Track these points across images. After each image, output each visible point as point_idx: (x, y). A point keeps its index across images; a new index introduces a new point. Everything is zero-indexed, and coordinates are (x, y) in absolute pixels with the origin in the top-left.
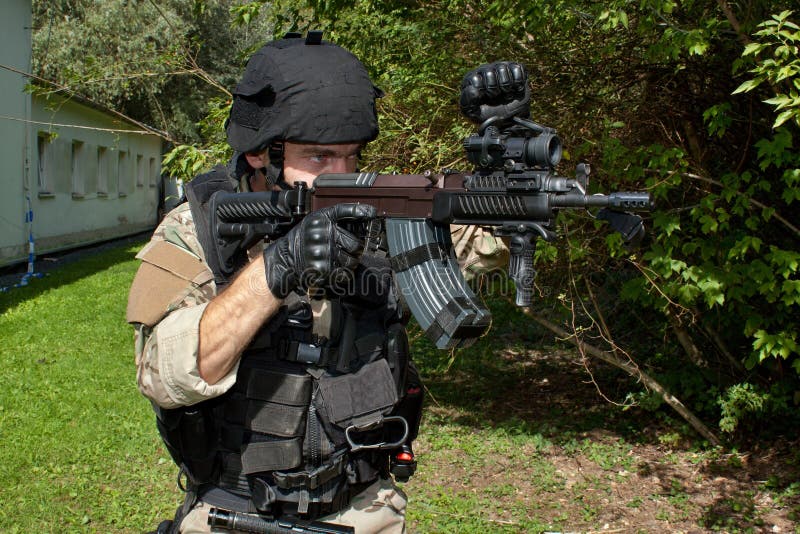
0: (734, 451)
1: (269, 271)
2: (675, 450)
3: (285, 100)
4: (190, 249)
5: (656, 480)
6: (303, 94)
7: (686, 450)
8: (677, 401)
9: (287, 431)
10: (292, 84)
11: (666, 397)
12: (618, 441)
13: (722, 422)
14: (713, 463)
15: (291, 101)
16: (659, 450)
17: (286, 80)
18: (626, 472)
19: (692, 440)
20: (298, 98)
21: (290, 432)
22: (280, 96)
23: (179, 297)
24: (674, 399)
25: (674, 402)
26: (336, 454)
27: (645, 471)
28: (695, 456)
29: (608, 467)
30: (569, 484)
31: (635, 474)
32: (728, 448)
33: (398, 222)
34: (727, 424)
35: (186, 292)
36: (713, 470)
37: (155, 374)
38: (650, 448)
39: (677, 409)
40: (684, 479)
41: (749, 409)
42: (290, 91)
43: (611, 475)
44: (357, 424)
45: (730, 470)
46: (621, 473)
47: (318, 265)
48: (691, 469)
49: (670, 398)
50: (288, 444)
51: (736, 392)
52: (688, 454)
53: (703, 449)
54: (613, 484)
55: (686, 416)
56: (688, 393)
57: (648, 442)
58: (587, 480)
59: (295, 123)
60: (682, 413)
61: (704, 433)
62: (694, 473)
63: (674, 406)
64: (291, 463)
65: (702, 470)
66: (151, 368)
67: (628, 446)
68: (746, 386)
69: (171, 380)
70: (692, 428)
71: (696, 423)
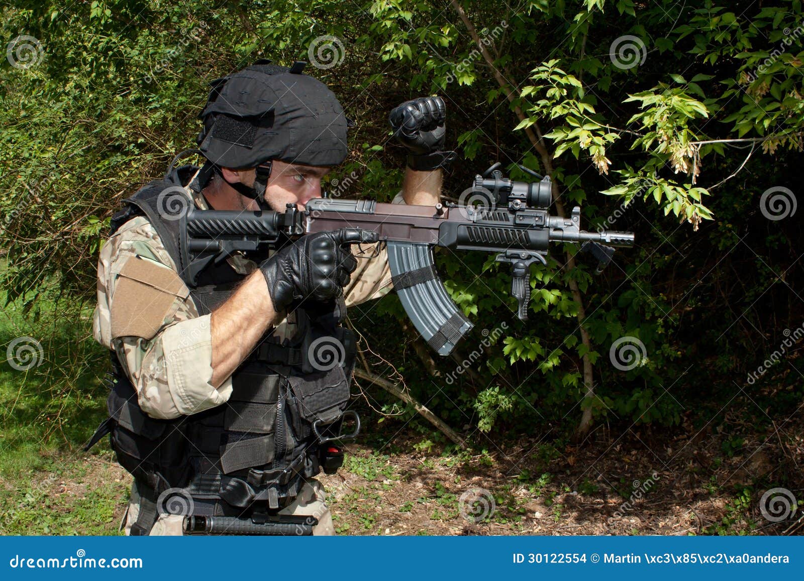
0: (484, 452)
1: (271, 287)
2: (428, 456)
3: (282, 124)
4: (159, 261)
5: (419, 485)
6: (301, 119)
7: (439, 455)
8: (427, 410)
9: (265, 428)
10: (291, 109)
11: (417, 407)
12: (373, 453)
13: (481, 424)
14: (466, 464)
15: (290, 125)
16: (414, 458)
17: (285, 106)
18: (389, 480)
19: (443, 445)
20: (298, 123)
21: (267, 428)
22: (278, 120)
23: (170, 312)
24: (424, 408)
25: (424, 411)
26: (299, 448)
27: (408, 477)
28: (448, 460)
29: (372, 478)
30: (339, 497)
31: (399, 482)
32: (477, 450)
33: (399, 245)
34: (484, 425)
35: (174, 307)
36: (466, 471)
37: (162, 386)
38: (405, 458)
39: (428, 417)
40: (445, 480)
41: (501, 410)
42: (289, 116)
43: (377, 485)
44: (322, 418)
45: (483, 470)
46: (385, 482)
47: (324, 282)
48: (448, 473)
49: (420, 407)
50: (266, 440)
51: (489, 395)
52: (441, 459)
53: (455, 453)
54: (381, 493)
55: (436, 423)
56: (436, 402)
57: (401, 452)
58: (354, 490)
59: (294, 145)
60: (432, 420)
61: (453, 438)
62: (452, 475)
63: (425, 415)
64: (267, 457)
65: (458, 472)
66: (158, 380)
67: (382, 457)
68: (497, 389)
69: (182, 390)
70: (442, 434)
71: (446, 430)
